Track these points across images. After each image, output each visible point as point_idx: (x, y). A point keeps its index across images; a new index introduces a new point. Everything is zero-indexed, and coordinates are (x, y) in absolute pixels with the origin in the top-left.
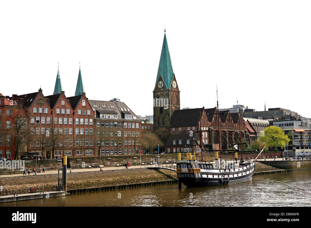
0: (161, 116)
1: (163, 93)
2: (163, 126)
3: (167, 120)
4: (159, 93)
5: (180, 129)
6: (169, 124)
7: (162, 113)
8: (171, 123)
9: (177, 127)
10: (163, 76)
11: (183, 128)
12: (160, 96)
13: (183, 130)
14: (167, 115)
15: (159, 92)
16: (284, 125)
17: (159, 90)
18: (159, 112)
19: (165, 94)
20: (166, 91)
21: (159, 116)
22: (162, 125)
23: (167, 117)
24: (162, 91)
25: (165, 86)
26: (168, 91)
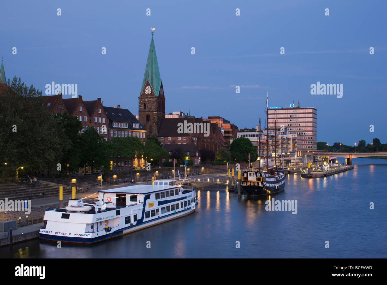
0: (148, 124)
1: (151, 100)
2: (149, 135)
3: (155, 128)
4: (146, 100)
5: (169, 139)
6: (157, 133)
7: (149, 121)
8: (159, 132)
9: (166, 136)
10: (151, 82)
11: (172, 137)
12: (147, 102)
13: (173, 140)
14: (155, 124)
15: (146, 98)
16: (248, 136)
17: (146, 97)
18: (145, 120)
19: (153, 101)
20: (154, 98)
21: (145, 124)
22: (149, 133)
23: (155, 125)
24: (150, 98)
25: (154, 93)
26: (156, 98)
